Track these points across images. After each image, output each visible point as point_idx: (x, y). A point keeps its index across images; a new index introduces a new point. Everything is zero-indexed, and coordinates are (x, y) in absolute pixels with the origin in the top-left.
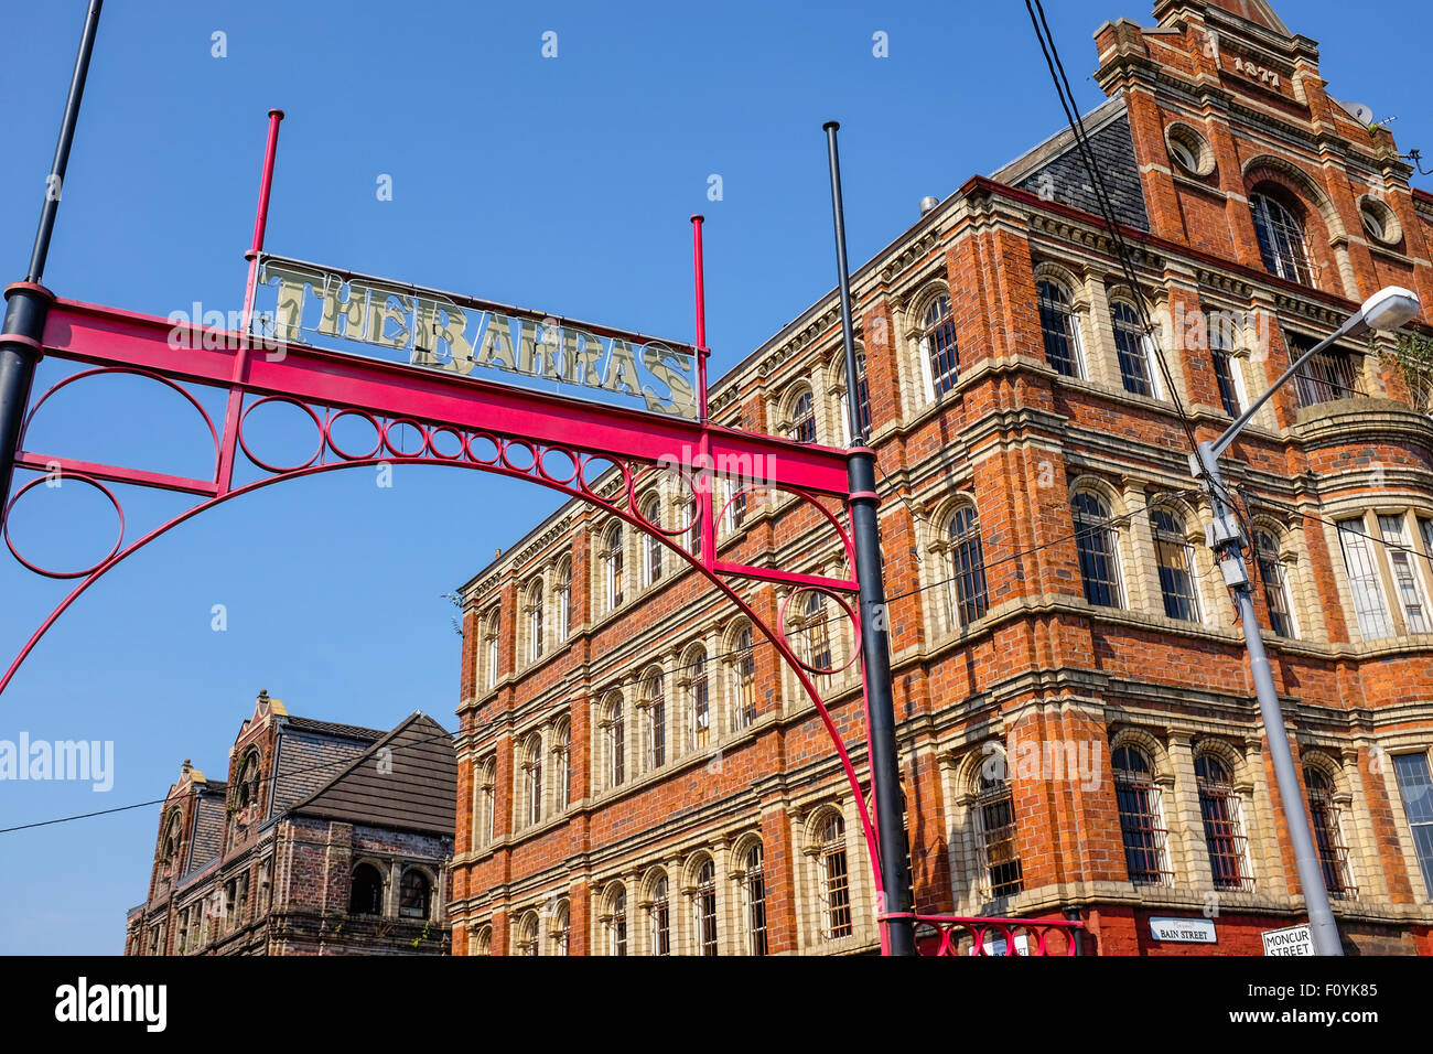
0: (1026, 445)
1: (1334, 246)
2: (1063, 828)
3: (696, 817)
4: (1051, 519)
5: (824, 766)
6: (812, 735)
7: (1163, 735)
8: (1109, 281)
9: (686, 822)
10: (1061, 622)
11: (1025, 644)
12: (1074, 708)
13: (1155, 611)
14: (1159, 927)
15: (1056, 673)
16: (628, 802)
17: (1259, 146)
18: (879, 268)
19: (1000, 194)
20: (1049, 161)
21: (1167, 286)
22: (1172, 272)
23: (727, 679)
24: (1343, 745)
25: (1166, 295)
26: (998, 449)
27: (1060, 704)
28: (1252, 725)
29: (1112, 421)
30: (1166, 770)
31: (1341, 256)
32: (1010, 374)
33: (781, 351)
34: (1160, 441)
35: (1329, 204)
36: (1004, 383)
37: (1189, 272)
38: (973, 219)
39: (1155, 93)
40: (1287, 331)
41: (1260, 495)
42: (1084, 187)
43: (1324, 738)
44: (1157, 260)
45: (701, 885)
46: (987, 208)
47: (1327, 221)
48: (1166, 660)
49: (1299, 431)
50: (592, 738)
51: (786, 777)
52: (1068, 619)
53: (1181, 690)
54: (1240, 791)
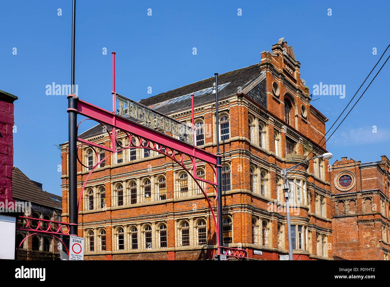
0: (244, 157)
1: (295, 116)
2: (243, 233)
3: (147, 217)
4: (247, 174)
5: (185, 212)
6: (182, 205)
7: (258, 218)
8: (259, 120)
9: (144, 217)
10: (247, 195)
11: (240, 198)
12: (248, 212)
13: (260, 194)
14: (255, 252)
15: (245, 205)
16: (125, 210)
17: (288, 90)
18: (211, 104)
19: (245, 97)
20: (252, 88)
21: (269, 123)
22: (270, 120)
23: (156, 188)
24: (283, 222)
25: (268, 125)
26: (238, 157)
27: (245, 211)
28: (271, 217)
29: (257, 153)
30: (258, 224)
31: (296, 118)
32: (243, 141)
33: (179, 115)
34: (264, 159)
35: (296, 106)
36: (241, 142)
37: (273, 120)
38: (238, 102)
39: (272, 73)
40: (286, 136)
41: (278, 172)
42: (257, 96)
43: (281, 221)
44: (268, 117)
45: (146, 231)
46: (242, 100)
47: (295, 110)
48: (260, 204)
49: (286, 159)
50: (112, 193)
51: (174, 213)
52: (248, 194)
53: (262, 210)
54: (267, 229)
